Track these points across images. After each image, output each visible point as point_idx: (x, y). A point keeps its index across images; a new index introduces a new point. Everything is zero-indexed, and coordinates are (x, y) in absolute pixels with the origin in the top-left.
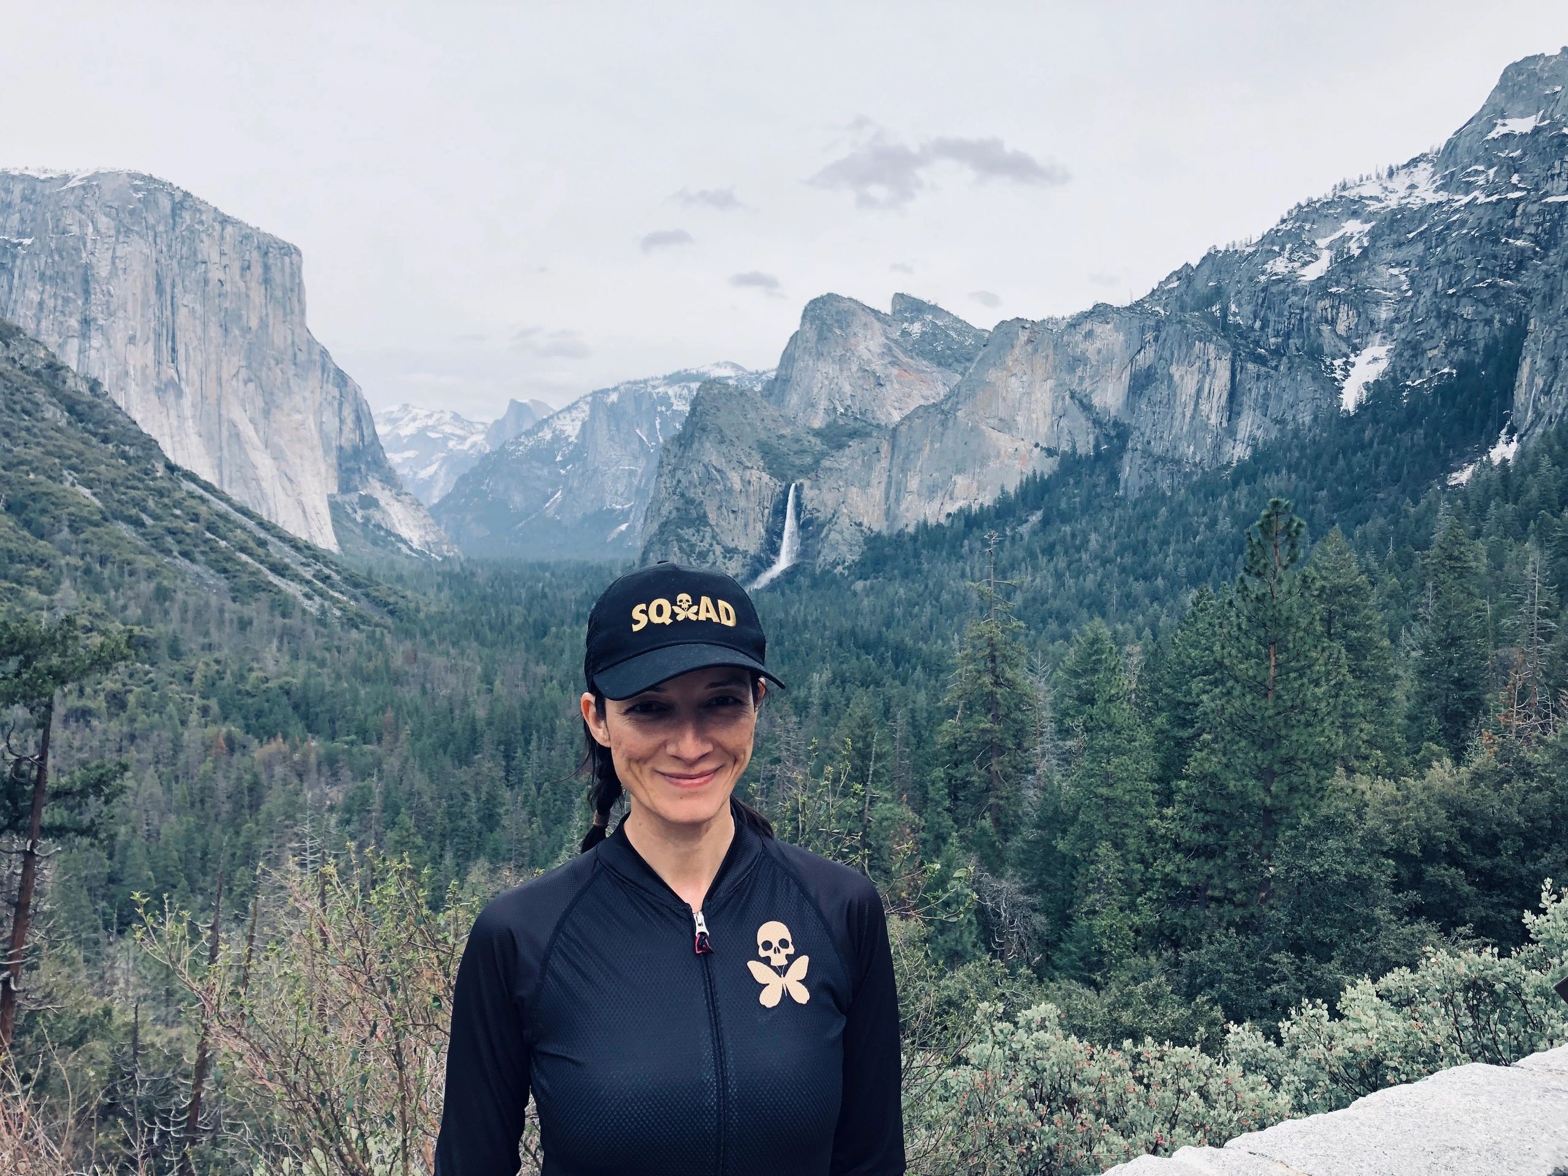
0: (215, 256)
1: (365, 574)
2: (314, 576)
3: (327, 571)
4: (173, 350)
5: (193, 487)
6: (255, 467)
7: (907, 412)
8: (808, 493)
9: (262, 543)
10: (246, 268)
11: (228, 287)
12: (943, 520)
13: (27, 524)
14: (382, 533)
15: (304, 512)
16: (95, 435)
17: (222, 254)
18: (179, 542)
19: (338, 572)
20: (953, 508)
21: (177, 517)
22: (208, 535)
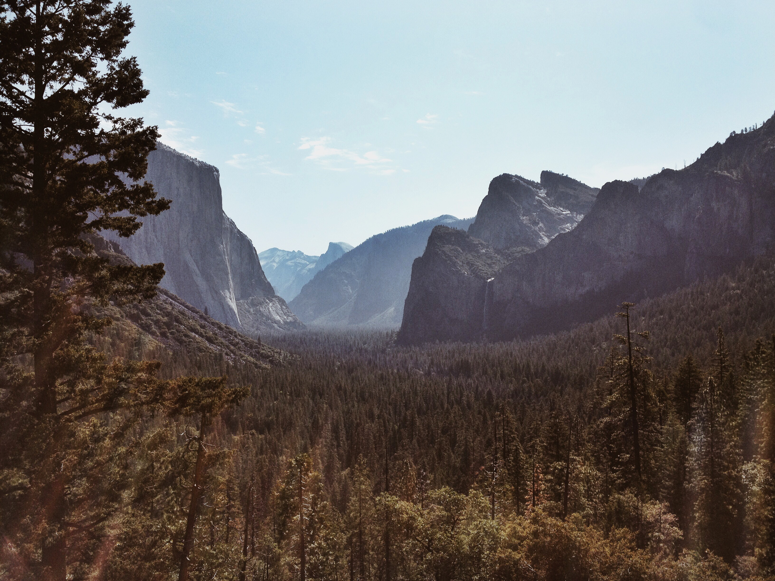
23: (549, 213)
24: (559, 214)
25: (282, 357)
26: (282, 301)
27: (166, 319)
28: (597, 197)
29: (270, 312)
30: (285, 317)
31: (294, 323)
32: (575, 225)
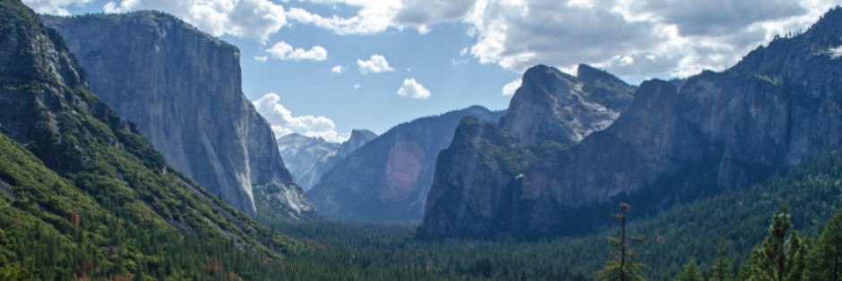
0: (195, 54)
1: (270, 229)
2: (244, 230)
3: (250, 228)
4: (173, 107)
5: (180, 180)
6: (213, 170)
7: (587, 135)
8: (526, 183)
9: (215, 212)
10: (210, 60)
11: (201, 71)
12: (608, 200)
13: (99, 200)
14: (281, 206)
15: (239, 196)
16: (132, 153)
17: (198, 52)
18: (173, 211)
19: (256, 228)
20: (614, 193)
21: (171, 197)
22: (188, 207)
23: (585, 110)
24: (595, 111)
25: (295, 247)
26: (299, 190)
27: (179, 203)
28: (635, 95)
29: (286, 199)
30: (302, 206)
31: (311, 213)
32: (611, 122)
